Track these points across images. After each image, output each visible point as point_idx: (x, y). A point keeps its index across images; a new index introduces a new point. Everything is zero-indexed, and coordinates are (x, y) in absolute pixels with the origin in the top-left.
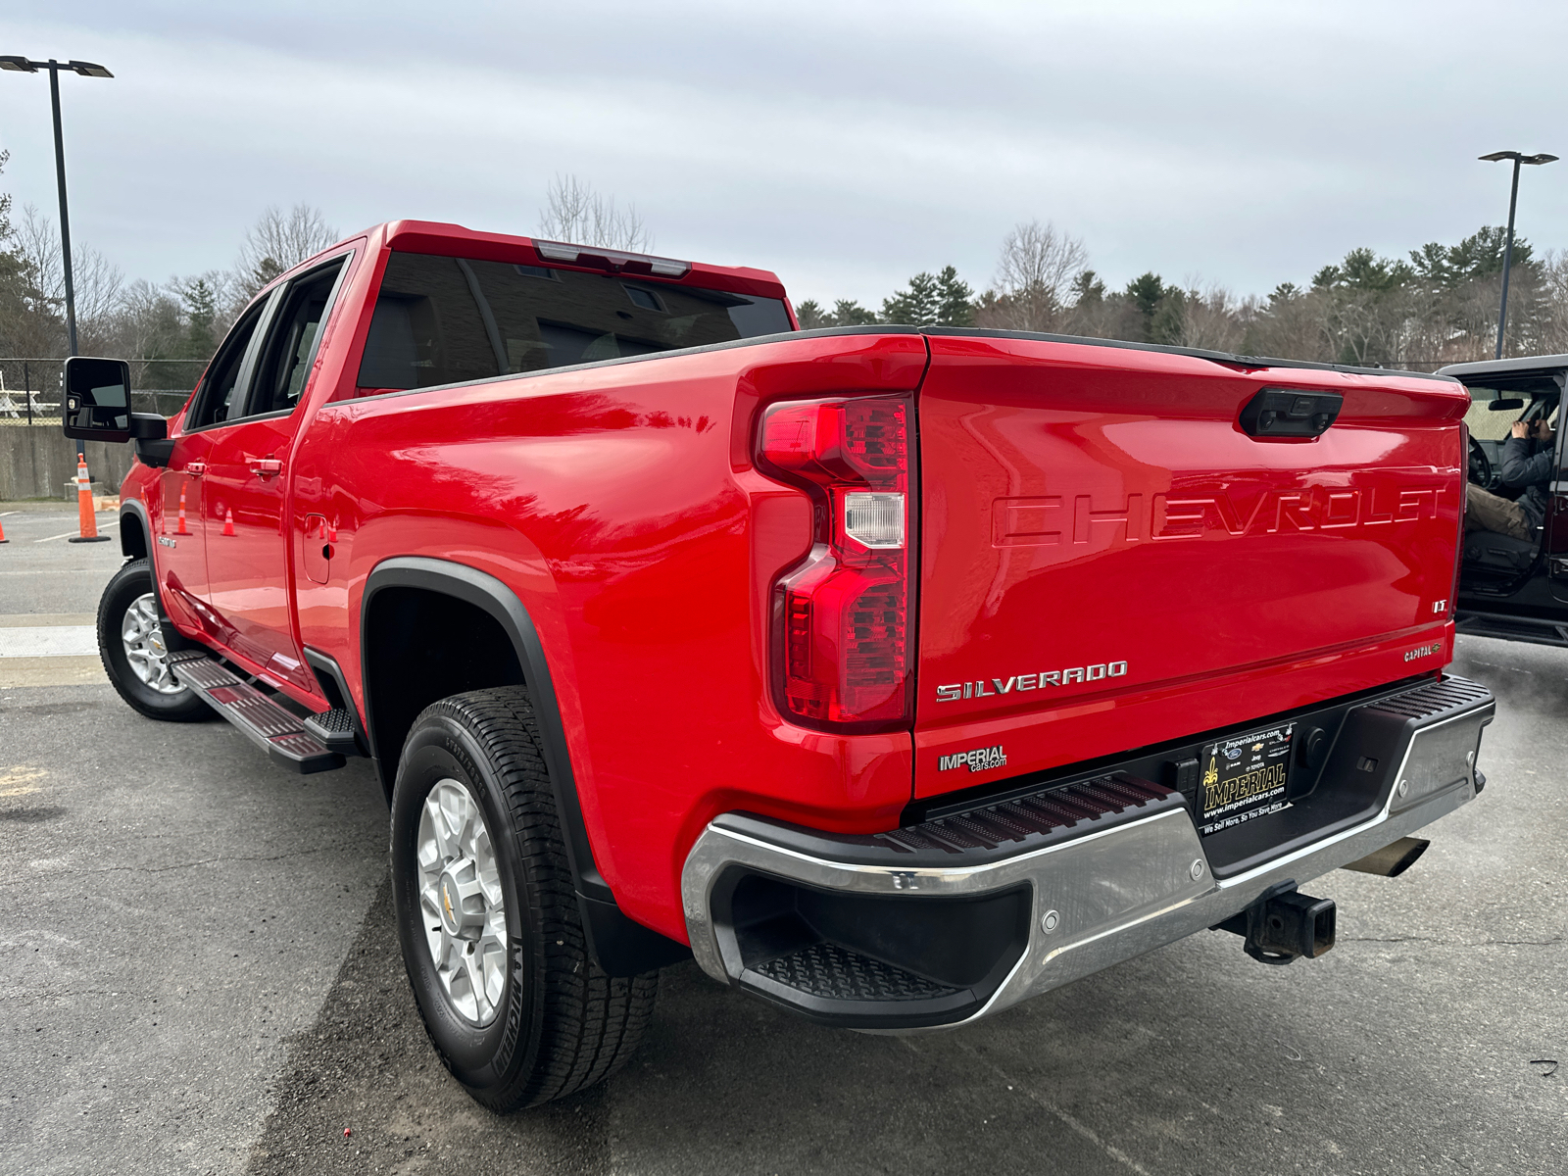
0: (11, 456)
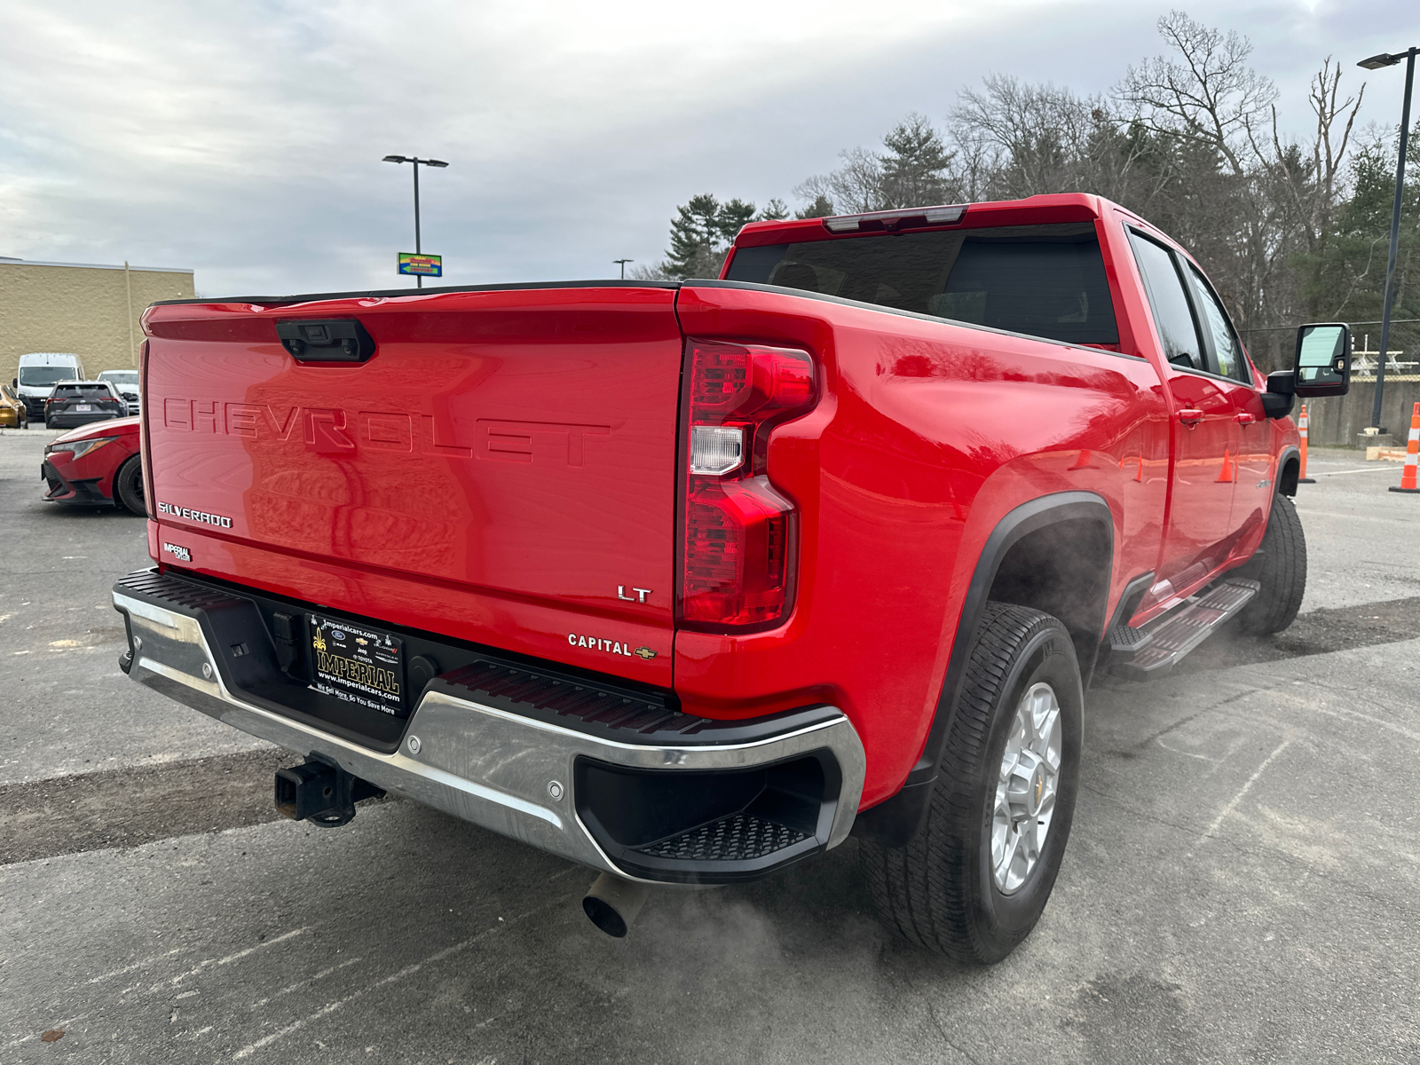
0: (1323, 409)
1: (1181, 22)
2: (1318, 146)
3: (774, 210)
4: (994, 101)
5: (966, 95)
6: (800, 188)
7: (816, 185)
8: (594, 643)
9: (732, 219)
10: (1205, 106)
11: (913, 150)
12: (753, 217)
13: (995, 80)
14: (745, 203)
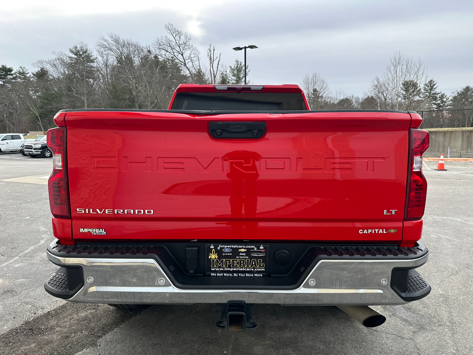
1: (171, 27)
2: (210, 69)
3: (22, 71)
4: (112, 42)
5: (102, 39)
6: (35, 64)
7: (42, 63)
8: (371, 231)
9: (2, 72)
10: (180, 54)
11: (80, 55)
12: (13, 72)
13: (112, 35)
14: (8, 66)
